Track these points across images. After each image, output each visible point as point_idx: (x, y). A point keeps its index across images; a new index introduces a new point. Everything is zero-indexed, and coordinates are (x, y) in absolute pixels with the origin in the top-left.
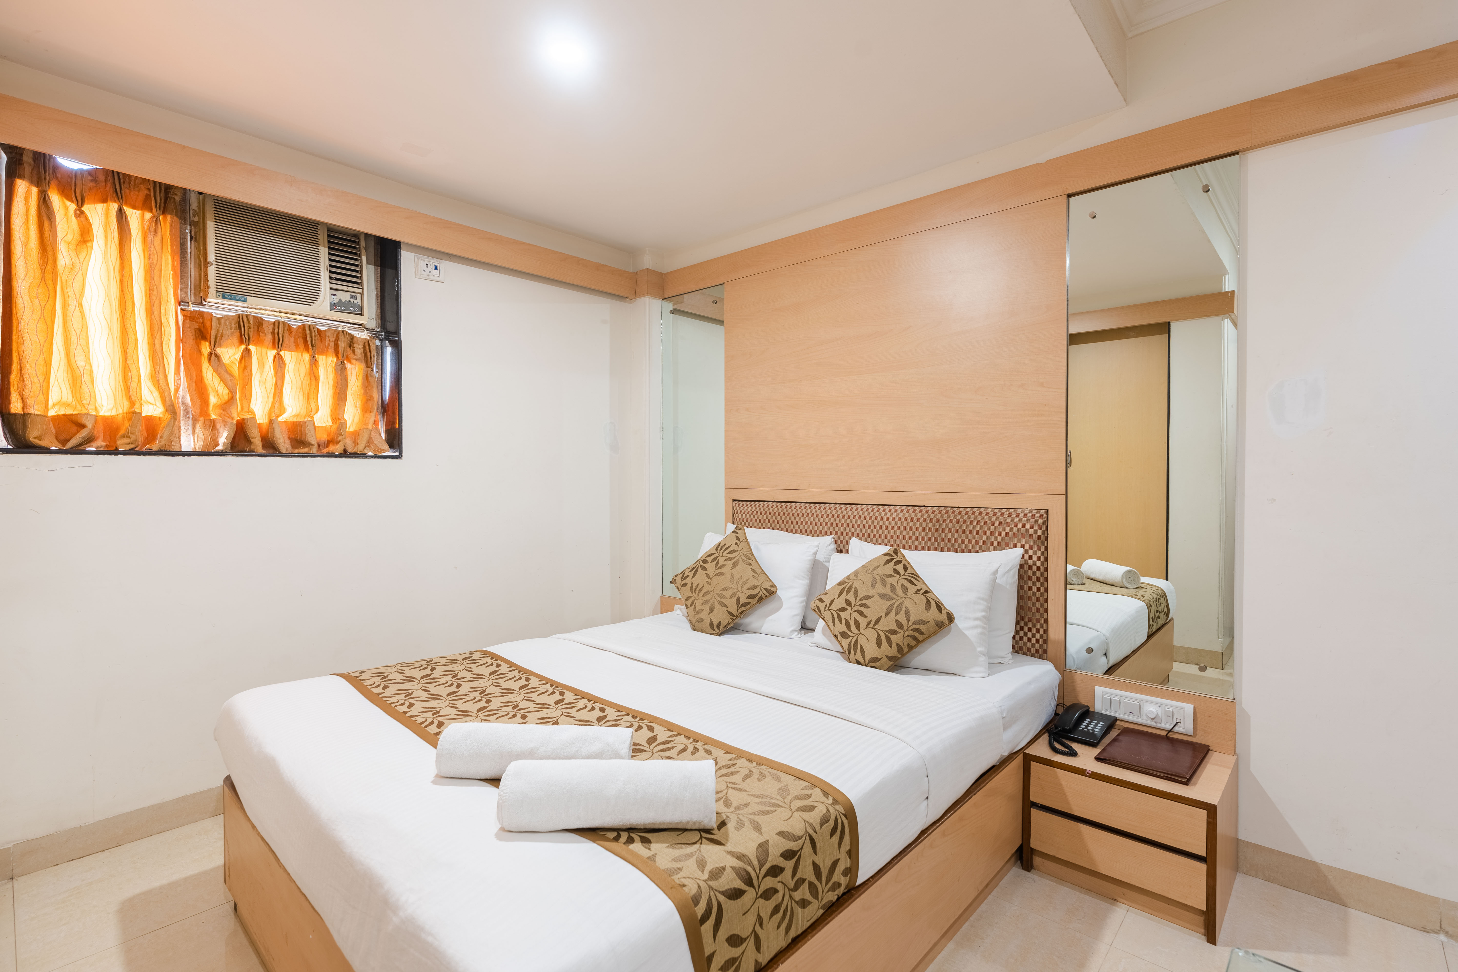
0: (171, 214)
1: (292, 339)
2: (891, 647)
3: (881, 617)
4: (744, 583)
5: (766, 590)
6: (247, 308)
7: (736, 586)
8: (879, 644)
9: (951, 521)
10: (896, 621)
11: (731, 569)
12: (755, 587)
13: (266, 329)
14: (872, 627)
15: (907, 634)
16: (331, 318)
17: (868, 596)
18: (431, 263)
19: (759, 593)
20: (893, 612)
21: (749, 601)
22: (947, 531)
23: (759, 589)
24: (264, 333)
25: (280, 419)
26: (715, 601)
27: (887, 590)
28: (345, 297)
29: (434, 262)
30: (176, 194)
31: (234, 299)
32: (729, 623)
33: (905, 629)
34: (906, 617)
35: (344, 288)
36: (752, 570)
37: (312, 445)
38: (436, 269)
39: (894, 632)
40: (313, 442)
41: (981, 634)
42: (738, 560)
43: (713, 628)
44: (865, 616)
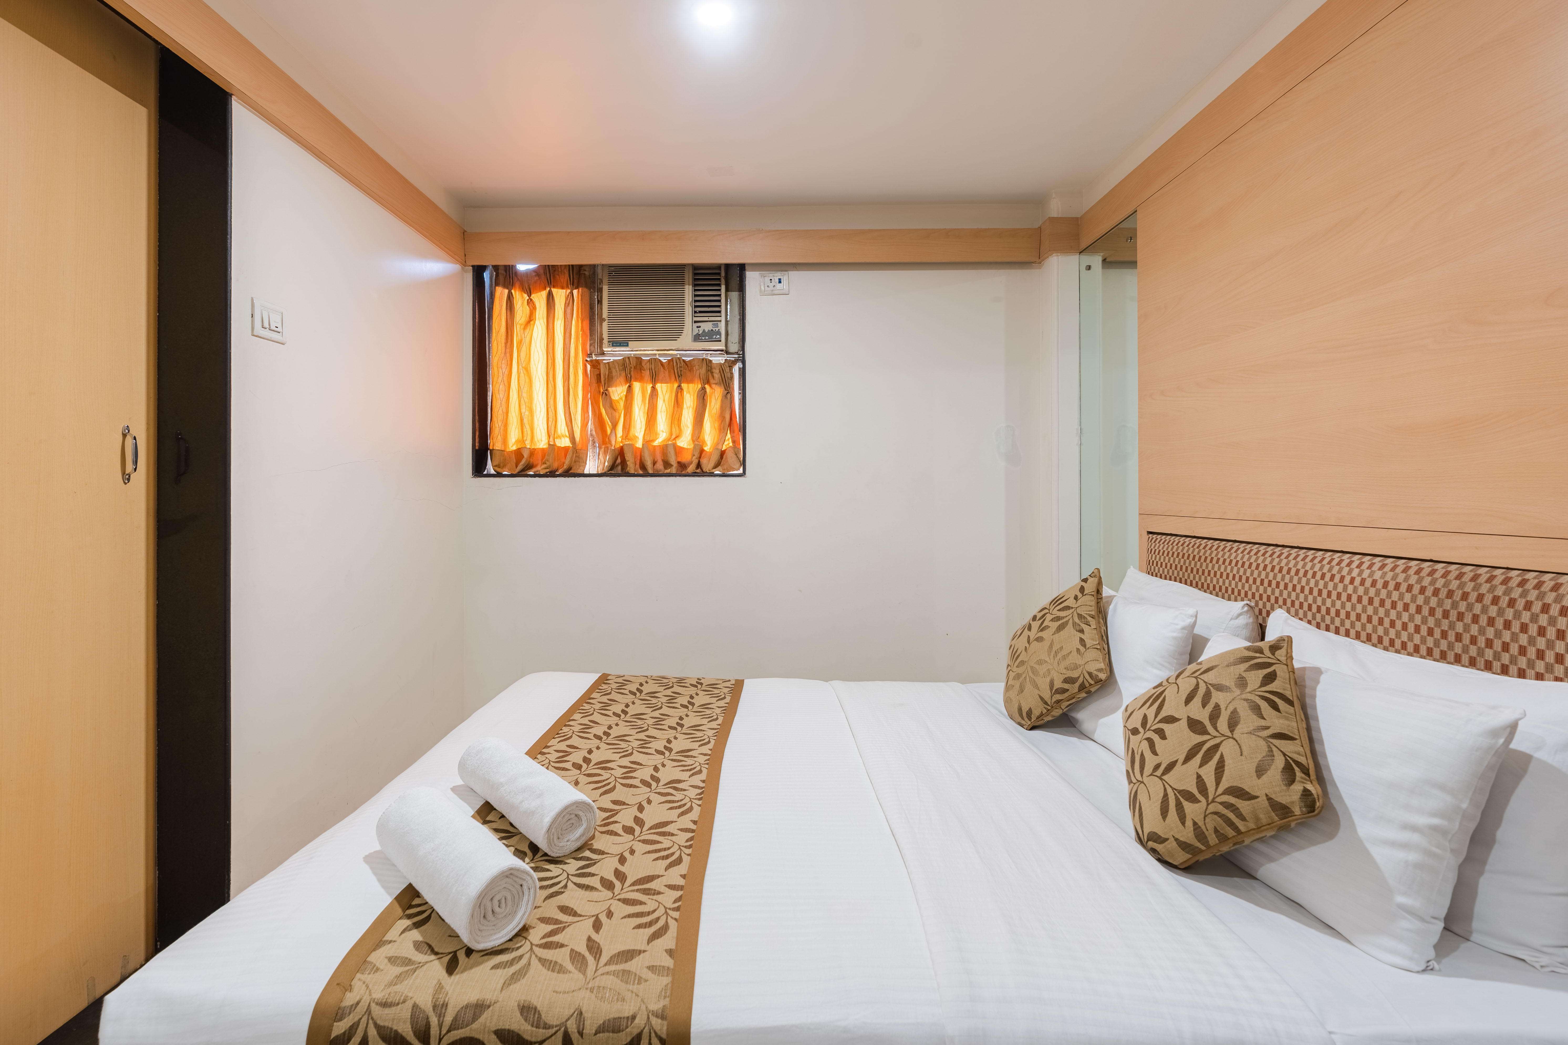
0: (582, 287)
1: (667, 373)
2: (1183, 823)
3: (1177, 761)
4: (1064, 657)
5: (1090, 674)
6: (632, 351)
7: (1052, 660)
8: (1164, 812)
9: (1480, 599)
10: (1199, 777)
11: (1053, 635)
12: (1076, 667)
13: (645, 367)
14: (1159, 775)
15: (1212, 808)
16: (693, 348)
17: (1173, 717)
18: (775, 277)
19: (1079, 677)
20: (1198, 758)
21: (1066, 686)
22: (1468, 619)
23: (1079, 670)
24: (644, 370)
25: (656, 443)
26: (1028, 677)
27: (1203, 716)
28: (707, 327)
29: (778, 275)
30: (585, 270)
31: (620, 346)
32: (1042, 715)
33: (1210, 798)
34: (1215, 774)
35: (706, 319)
36: (1082, 640)
37: (673, 466)
38: (780, 282)
39: (1189, 797)
40: (672, 463)
41: (1418, 866)
42: (1067, 622)
43: (1021, 715)
44: (1155, 753)
